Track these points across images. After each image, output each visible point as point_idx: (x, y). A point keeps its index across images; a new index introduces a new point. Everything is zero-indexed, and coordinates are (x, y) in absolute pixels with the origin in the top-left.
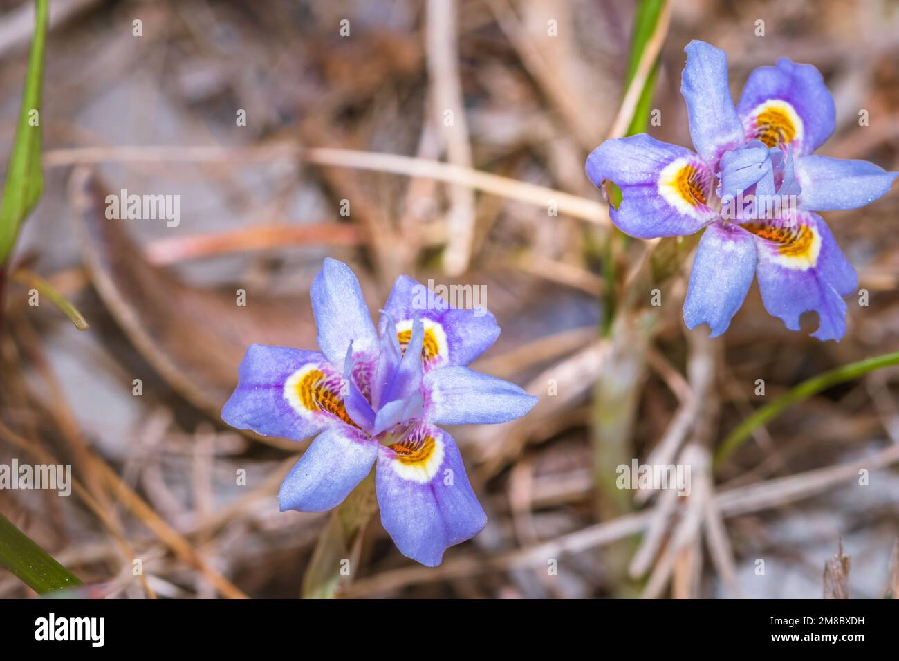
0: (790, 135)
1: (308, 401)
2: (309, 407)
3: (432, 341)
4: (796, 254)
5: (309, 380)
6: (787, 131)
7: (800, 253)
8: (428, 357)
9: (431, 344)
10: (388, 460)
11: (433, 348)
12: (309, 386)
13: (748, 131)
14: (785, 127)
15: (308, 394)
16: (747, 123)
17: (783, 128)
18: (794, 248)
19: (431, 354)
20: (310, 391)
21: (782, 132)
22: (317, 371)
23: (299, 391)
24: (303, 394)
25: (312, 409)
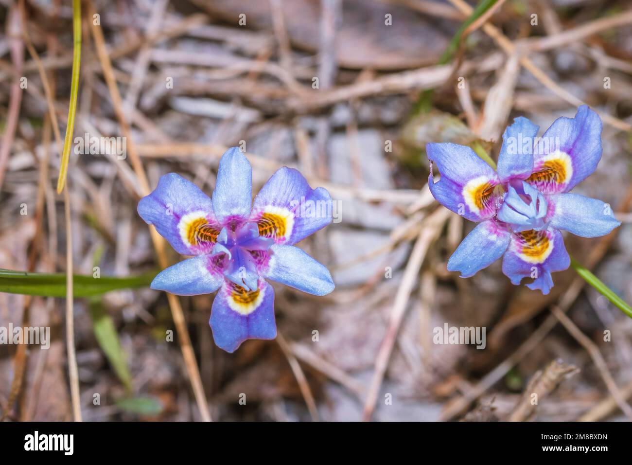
0: (561, 179)
1: (191, 237)
2: (191, 241)
3: (283, 226)
4: (533, 256)
5: (197, 224)
6: (560, 176)
7: (535, 256)
8: (277, 235)
9: (282, 228)
10: (226, 294)
11: (282, 230)
12: (195, 228)
13: (535, 169)
14: (560, 174)
15: (193, 232)
16: (537, 163)
17: (558, 173)
18: (533, 252)
19: (279, 234)
20: (195, 231)
21: (557, 175)
22: (204, 219)
23: (188, 228)
24: (190, 231)
25: (192, 243)
